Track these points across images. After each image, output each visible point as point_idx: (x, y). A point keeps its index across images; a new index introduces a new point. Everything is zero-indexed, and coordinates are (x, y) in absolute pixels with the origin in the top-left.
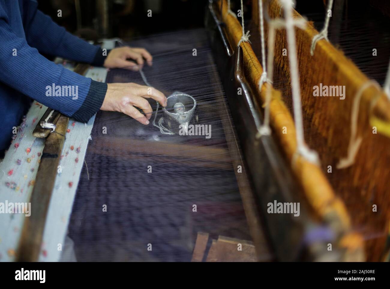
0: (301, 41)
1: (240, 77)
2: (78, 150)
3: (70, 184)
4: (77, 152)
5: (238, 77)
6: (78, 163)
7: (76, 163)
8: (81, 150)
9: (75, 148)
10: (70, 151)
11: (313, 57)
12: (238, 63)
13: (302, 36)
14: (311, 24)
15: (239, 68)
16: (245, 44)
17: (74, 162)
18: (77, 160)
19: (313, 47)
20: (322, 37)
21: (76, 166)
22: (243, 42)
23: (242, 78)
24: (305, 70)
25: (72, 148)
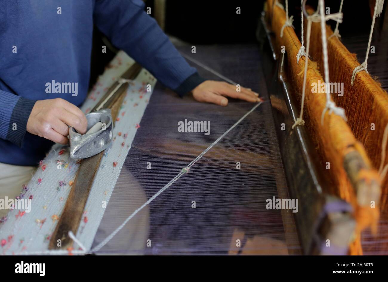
0: (344, 71)
1: (283, 77)
2: (125, 136)
3: (114, 164)
4: (124, 137)
5: (281, 77)
6: (123, 147)
7: (122, 147)
8: (128, 136)
9: (122, 135)
10: (118, 137)
11: (353, 87)
12: (282, 65)
13: (344, 67)
14: (354, 57)
15: (283, 70)
16: (288, 28)
17: (121, 145)
18: (123, 144)
19: (353, 78)
20: (362, 69)
21: (122, 149)
22: (286, 27)
23: (284, 79)
24: (345, 99)
25: (120, 135)
